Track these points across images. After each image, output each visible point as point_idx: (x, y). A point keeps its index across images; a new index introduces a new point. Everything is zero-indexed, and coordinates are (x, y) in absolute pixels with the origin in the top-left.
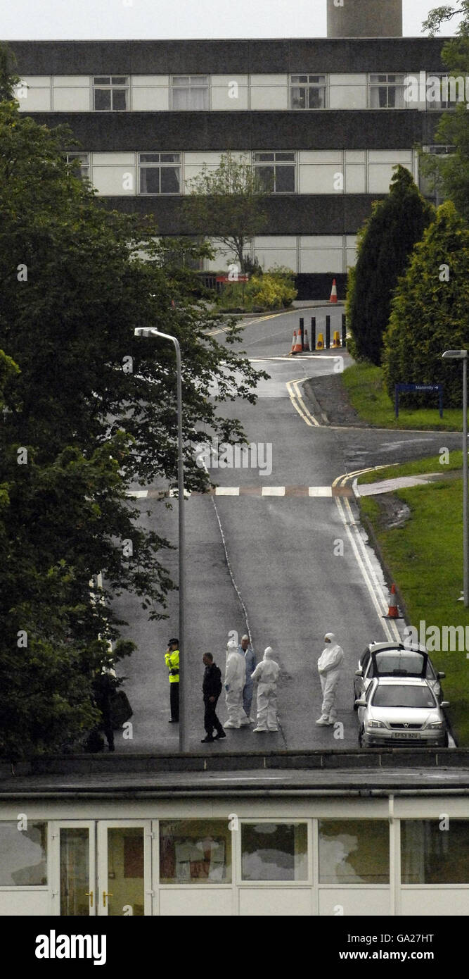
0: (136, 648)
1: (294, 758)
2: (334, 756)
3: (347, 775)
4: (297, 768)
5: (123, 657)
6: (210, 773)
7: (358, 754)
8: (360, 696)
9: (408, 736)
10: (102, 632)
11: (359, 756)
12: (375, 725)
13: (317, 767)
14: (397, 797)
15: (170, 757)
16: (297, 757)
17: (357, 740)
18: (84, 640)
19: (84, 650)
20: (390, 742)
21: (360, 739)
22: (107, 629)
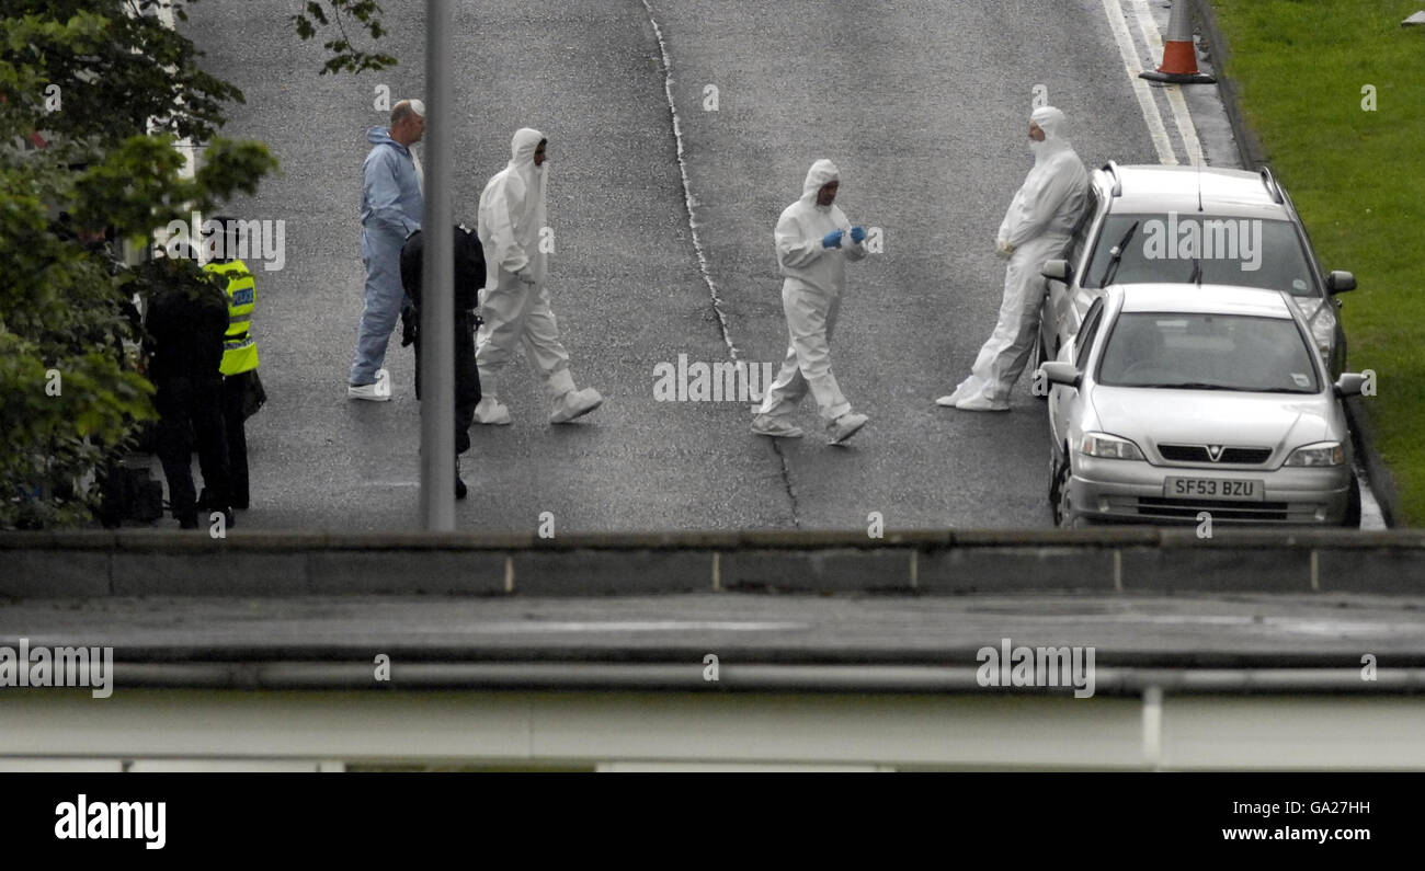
0: (274, 163)
1: (817, 558)
2: (956, 555)
3: (998, 618)
4: (826, 590)
5: (227, 198)
6: (520, 605)
7: (1041, 545)
8: (1058, 346)
9: (1220, 489)
10: (161, 112)
11: (1043, 552)
12: (1104, 451)
13: (899, 590)
14: (1176, 695)
15: (393, 547)
16: (828, 554)
17: (1045, 502)
18: (96, 138)
19: (92, 172)
20: (1159, 507)
21: (1055, 497)
22: (179, 100)
